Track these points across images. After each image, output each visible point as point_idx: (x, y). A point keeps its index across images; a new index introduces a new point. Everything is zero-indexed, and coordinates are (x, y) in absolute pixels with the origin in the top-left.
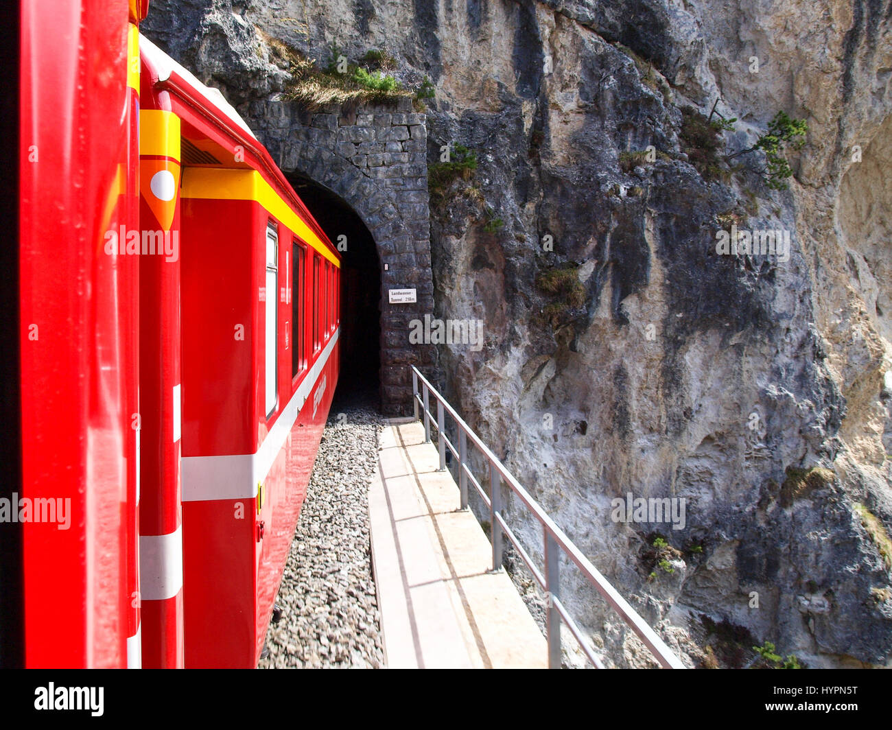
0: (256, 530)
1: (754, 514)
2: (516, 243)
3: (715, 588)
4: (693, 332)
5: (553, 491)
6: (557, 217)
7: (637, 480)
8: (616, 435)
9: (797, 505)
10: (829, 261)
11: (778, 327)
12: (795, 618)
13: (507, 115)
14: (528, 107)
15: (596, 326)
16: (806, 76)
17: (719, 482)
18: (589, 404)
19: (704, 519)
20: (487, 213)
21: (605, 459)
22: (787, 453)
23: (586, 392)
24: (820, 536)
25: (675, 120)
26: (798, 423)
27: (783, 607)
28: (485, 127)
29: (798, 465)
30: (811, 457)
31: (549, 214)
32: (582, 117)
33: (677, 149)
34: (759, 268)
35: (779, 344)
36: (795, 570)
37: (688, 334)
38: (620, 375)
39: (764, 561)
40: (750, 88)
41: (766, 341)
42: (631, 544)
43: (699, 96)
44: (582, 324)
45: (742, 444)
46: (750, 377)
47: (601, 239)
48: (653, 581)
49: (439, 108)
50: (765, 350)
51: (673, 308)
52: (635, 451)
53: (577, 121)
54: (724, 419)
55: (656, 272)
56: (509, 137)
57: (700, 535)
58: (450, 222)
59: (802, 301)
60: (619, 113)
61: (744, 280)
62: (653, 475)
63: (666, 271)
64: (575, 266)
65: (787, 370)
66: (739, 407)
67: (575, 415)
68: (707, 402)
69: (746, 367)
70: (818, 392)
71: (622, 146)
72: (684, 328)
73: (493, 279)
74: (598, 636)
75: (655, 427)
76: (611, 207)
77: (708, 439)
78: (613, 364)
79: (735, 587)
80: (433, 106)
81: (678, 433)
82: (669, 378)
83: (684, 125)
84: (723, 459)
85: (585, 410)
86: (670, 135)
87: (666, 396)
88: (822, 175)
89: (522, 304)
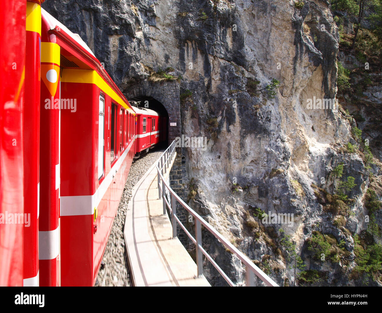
0: (93, 229)
1: (262, 180)
2: (201, 112)
3: (253, 198)
4: (248, 134)
5: (210, 171)
6: (213, 106)
7: (233, 170)
8: (227, 159)
9: (274, 178)
10: (291, 117)
11: (271, 133)
12: (272, 206)
13: (201, 82)
14: (206, 80)
15: (223, 132)
16: (283, 68)
17: (254, 172)
18: (221, 151)
19: (249, 181)
20: (194, 106)
21: (224, 165)
22: (272, 165)
23: (221, 148)
24: (278, 186)
25: (245, 81)
26: (275, 158)
27: (269, 203)
28: (195, 85)
29: (275, 168)
30: (278, 166)
31: (211, 105)
32: (220, 81)
33: (245, 89)
34: (265, 118)
35: (271, 138)
36: (272, 194)
37: (246, 135)
38: (229, 144)
39: (265, 192)
40: (271, 71)
41: (268, 137)
42: (229, 185)
43: (255, 74)
44: (219, 132)
45: (261, 162)
46: (263, 146)
47: (223, 111)
48: (234, 194)
49: (184, 80)
50: (267, 139)
51: (242, 128)
52: (232, 163)
53: (219, 82)
54: (256, 156)
55: (238, 119)
56: (201, 87)
57: (249, 185)
58: (185, 107)
59: (278, 127)
60: (229, 80)
61: (260, 122)
62: (237, 169)
63: (240, 119)
64: (216, 118)
65: (273, 144)
66: (260, 153)
67: (218, 154)
68: (252, 152)
69: (262, 143)
70: (281, 150)
71: (230, 88)
72: (245, 133)
73: (196, 120)
74: (219, 206)
75: (238, 157)
76: (225, 104)
77: (252, 161)
78: (227, 142)
79: (258, 198)
80: (183, 80)
81: (244, 159)
82: (242, 145)
83: (248, 82)
84: (256, 166)
85: (220, 153)
86: (242, 85)
87: (241, 150)
88: (289, 94)
89: (203, 127)
